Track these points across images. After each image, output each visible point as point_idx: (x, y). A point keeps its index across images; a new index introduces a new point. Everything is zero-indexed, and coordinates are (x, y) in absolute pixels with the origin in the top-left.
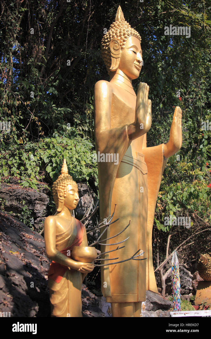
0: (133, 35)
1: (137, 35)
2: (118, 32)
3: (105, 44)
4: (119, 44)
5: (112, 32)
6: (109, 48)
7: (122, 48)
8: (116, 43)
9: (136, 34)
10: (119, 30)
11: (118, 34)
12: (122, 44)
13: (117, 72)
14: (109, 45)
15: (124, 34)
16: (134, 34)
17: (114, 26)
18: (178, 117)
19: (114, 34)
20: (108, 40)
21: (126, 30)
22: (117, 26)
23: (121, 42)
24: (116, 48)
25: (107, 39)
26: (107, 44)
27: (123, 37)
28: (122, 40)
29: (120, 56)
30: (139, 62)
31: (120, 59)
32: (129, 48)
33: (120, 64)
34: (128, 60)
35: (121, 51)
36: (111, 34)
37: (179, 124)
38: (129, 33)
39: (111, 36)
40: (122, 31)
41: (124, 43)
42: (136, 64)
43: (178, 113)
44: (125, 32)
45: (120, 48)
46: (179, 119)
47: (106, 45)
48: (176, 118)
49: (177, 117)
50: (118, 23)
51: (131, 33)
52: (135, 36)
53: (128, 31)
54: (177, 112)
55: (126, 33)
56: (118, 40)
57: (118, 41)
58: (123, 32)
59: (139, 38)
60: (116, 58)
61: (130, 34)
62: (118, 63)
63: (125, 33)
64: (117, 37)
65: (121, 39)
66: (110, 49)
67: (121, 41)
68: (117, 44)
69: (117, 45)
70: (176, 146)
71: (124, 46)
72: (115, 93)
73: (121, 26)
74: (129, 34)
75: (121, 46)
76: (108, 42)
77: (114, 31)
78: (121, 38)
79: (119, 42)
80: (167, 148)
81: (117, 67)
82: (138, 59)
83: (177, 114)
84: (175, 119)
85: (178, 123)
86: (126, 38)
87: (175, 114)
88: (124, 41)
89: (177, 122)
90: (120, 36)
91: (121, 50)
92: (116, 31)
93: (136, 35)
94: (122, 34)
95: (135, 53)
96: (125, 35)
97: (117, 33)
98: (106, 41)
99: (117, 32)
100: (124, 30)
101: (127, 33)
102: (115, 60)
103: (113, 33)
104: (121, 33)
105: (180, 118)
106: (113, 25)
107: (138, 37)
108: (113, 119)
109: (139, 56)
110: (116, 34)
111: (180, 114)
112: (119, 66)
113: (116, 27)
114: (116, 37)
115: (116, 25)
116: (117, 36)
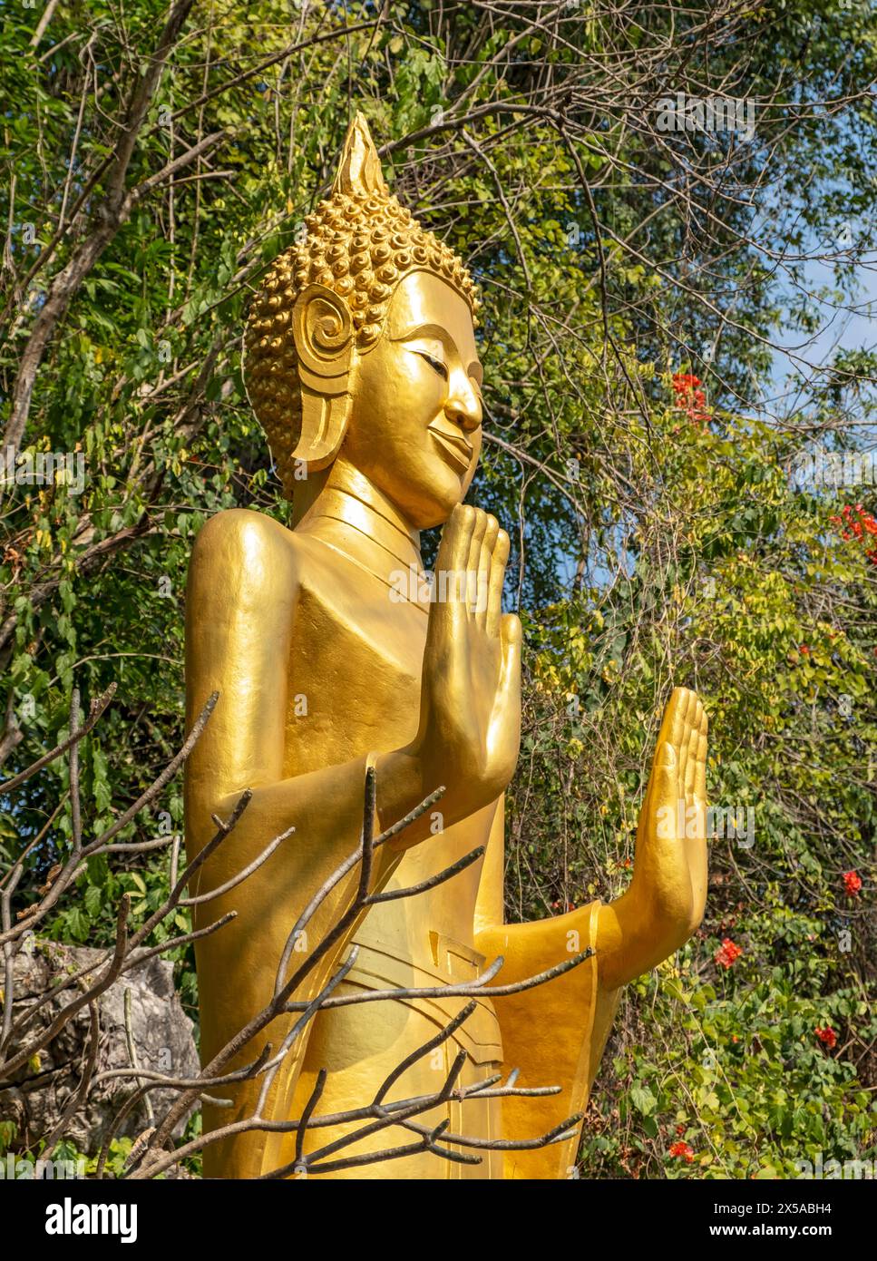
0: (428, 267)
1: (451, 268)
2: (342, 249)
3: (269, 323)
4: (345, 316)
5: (307, 251)
6: (290, 342)
7: (364, 341)
8: (329, 312)
9: (445, 262)
10: (347, 239)
11: (345, 262)
12: (362, 315)
13: (331, 481)
14: (289, 324)
15: (378, 260)
16: (435, 264)
17: (324, 222)
18: (683, 749)
19: (321, 262)
20: (285, 298)
21: (387, 237)
22: (342, 222)
23: (358, 307)
24: (327, 341)
25: (282, 287)
26: (279, 317)
27: (369, 275)
28: (364, 295)
29: (351, 384)
30: (460, 420)
31: (349, 402)
32: (402, 340)
33: (348, 432)
34: (394, 409)
35: (356, 360)
36: (305, 259)
37: (692, 790)
38: (408, 251)
39: (304, 274)
40: (366, 241)
41: (380, 309)
42: (443, 435)
43: (687, 727)
44: (385, 247)
45: (353, 340)
46: (691, 761)
47: (277, 322)
48: (670, 748)
49: (679, 745)
50: (347, 201)
51: (419, 257)
52: (440, 273)
53: (399, 239)
54: (678, 716)
55: (390, 252)
56: (345, 292)
57: (344, 300)
58: (372, 246)
59: (467, 290)
60: (328, 397)
61: (410, 257)
62: (341, 423)
63: (381, 253)
64: (336, 277)
65: (356, 288)
66: (293, 345)
67: (358, 299)
68: (336, 316)
69: (335, 321)
70: (674, 912)
71: (373, 330)
72: (310, 586)
73: (362, 217)
74: (404, 258)
75: (357, 324)
76: (288, 305)
77: (322, 245)
78: (361, 280)
79: (347, 306)
80: (616, 926)
81: (333, 444)
82: (457, 406)
83: (676, 728)
84: (666, 757)
85: (688, 783)
86: (386, 279)
87: (670, 731)
88: (376, 298)
89: (681, 773)
90: (355, 269)
91: (355, 351)
92: (334, 242)
93: (448, 271)
94: (366, 257)
95: (441, 370)
96: (382, 263)
97: (335, 251)
98: (276, 300)
99: (337, 247)
100: (378, 235)
101: (396, 252)
102: (324, 409)
103: (314, 254)
104: (360, 255)
105: (695, 757)
106: (319, 219)
107: (459, 282)
108: (300, 734)
109: (465, 393)
110: (331, 259)
111: (694, 732)
112: (346, 440)
113: (335, 223)
114: (329, 276)
115: (336, 213)
116: (338, 273)
